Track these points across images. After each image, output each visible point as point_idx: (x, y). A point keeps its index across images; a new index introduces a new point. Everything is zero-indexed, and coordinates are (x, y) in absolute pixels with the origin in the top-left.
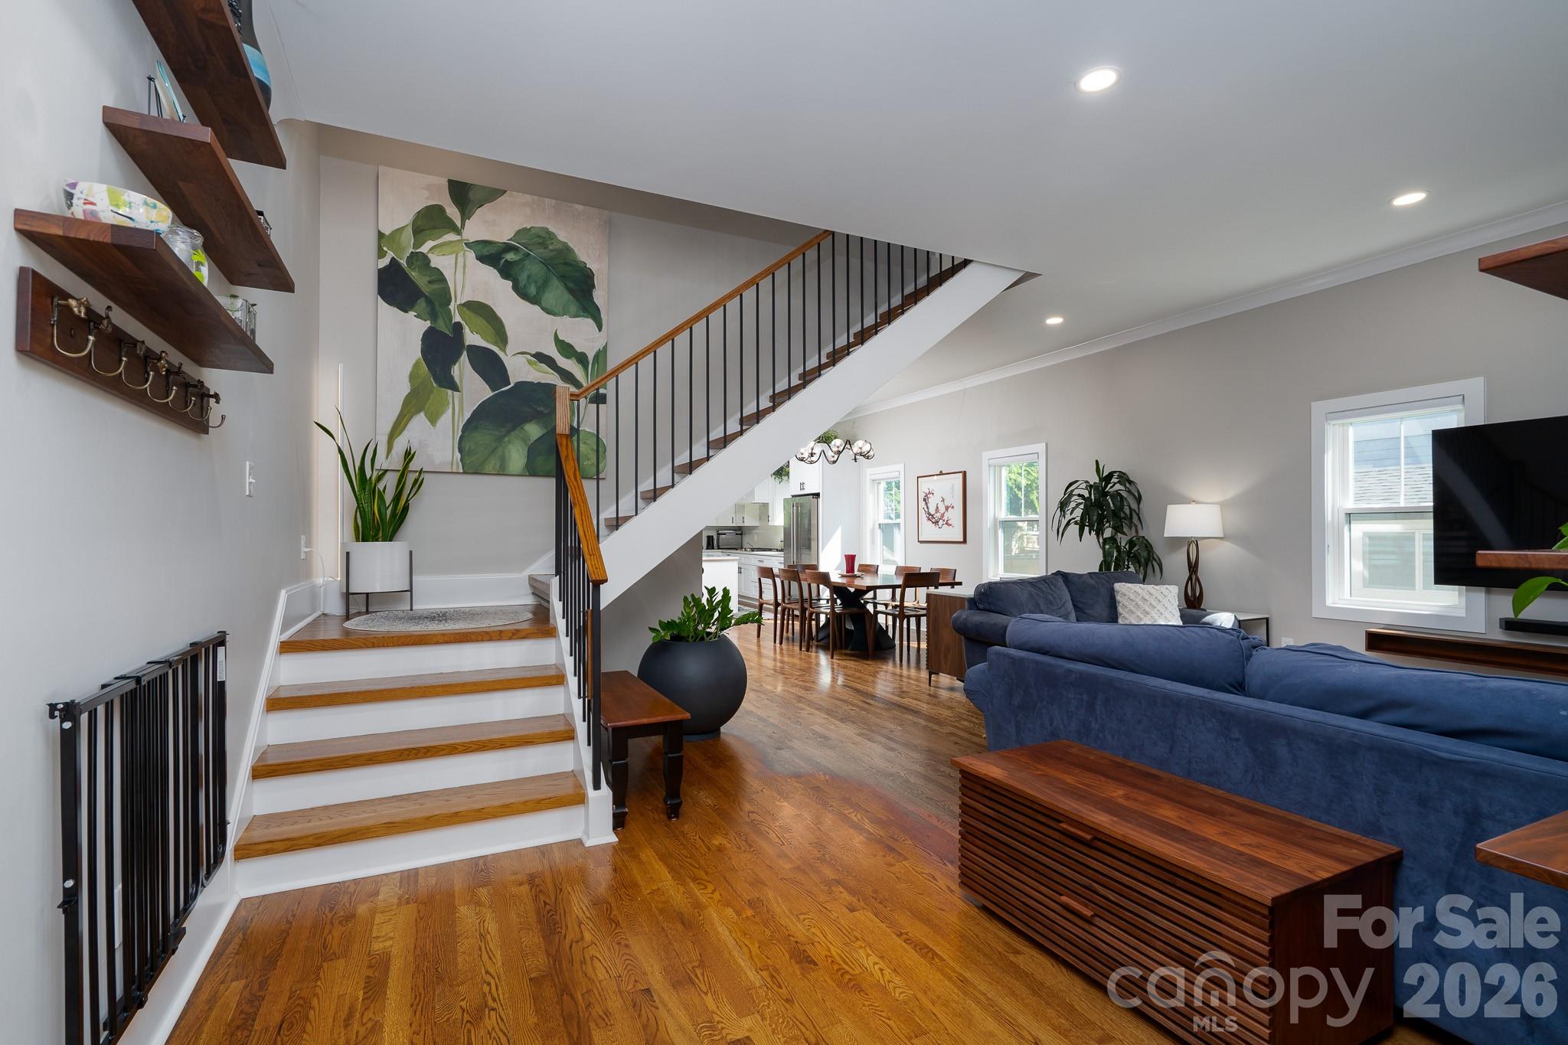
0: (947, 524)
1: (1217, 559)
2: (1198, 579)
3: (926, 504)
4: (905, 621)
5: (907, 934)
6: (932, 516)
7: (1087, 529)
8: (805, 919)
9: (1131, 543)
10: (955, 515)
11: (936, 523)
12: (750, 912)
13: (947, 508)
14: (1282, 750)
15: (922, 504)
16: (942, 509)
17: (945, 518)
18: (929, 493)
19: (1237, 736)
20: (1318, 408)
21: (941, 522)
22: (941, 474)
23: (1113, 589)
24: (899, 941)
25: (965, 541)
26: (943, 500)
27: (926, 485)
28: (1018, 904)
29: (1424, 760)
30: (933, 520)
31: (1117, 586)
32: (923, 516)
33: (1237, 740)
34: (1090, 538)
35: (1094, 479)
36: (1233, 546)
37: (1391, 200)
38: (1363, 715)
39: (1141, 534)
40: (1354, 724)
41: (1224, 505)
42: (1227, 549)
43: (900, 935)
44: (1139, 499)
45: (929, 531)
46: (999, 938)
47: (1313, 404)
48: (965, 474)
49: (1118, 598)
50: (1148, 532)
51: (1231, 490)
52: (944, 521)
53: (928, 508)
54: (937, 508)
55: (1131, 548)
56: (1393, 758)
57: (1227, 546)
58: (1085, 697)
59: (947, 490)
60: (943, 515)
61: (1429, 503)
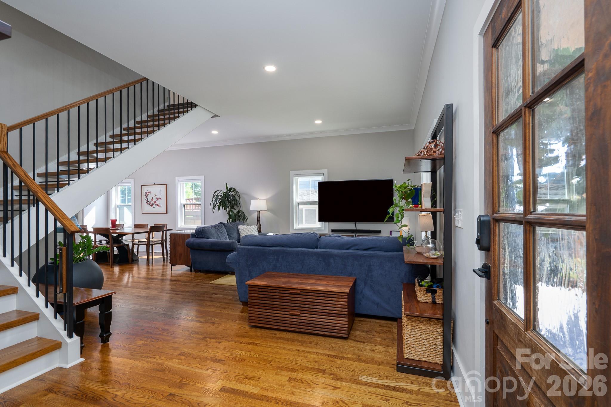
0: (158, 205)
1: (265, 216)
2: (260, 224)
3: (147, 197)
4: (151, 247)
5: (243, 342)
6: (150, 202)
7: (221, 207)
8: (206, 351)
9: (238, 212)
10: (162, 203)
11: (152, 205)
12: (184, 357)
13: (158, 199)
14: (332, 261)
15: (144, 197)
16: (155, 199)
17: (157, 203)
18: (148, 192)
19: (321, 259)
20: (292, 173)
21: (154, 205)
22: (154, 184)
23: (238, 228)
24: (242, 345)
25: (167, 213)
26: (156, 196)
27: (146, 189)
28: (273, 321)
29: (361, 256)
30: (150, 204)
31: (239, 227)
32: (145, 202)
33: (321, 261)
34: (222, 211)
35: (225, 190)
36: (271, 214)
37: (314, 121)
38: (348, 249)
39: (240, 209)
40: (348, 251)
41: (267, 200)
42: (268, 214)
43: (241, 343)
44: (240, 198)
45: (147, 208)
46: (268, 333)
47: (290, 171)
48: (167, 185)
49: (240, 230)
50: (243, 208)
51: (269, 196)
52: (156, 204)
53: (147, 199)
54: (153, 199)
55: (238, 214)
56: (356, 257)
57: (268, 213)
58: (275, 257)
59: (158, 192)
60: (155, 202)
61: (317, 200)
